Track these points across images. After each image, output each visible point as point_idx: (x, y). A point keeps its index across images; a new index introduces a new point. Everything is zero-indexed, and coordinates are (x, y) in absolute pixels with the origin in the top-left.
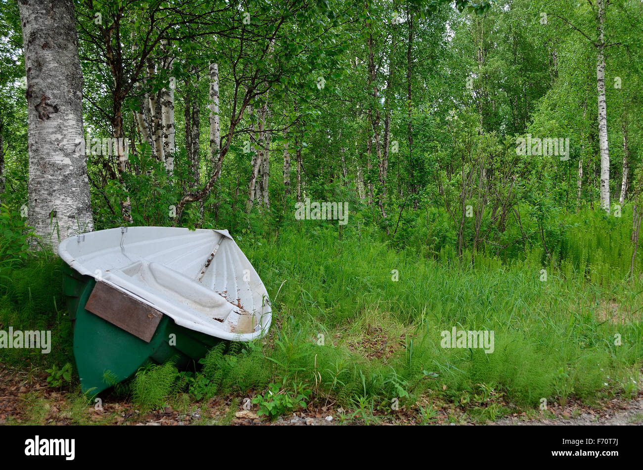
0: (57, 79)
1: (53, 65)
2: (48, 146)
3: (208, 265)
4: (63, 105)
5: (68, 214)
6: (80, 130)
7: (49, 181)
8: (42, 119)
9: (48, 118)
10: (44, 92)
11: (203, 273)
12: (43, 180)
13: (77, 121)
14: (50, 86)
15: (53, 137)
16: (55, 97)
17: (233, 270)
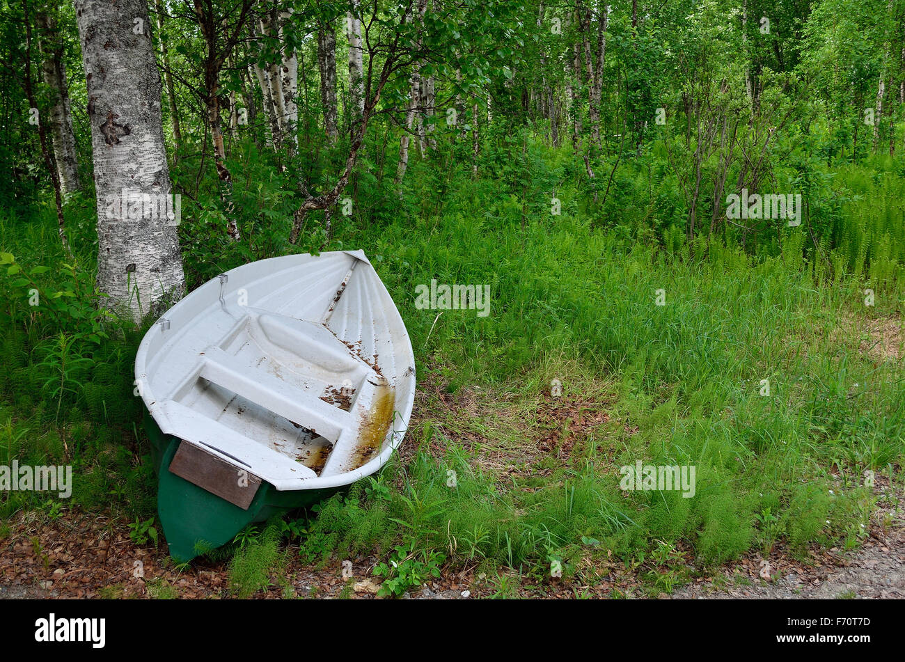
0: (127, 89)
1: (120, 70)
2: (119, 180)
3: (338, 298)
4: (134, 124)
5: (150, 267)
6: (160, 153)
7: (123, 225)
8: (110, 144)
9: (118, 142)
10: (110, 108)
11: (331, 310)
12: (115, 223)
13: (156, 142)
14: (118, 100)
15: (126, 167)
16: (125, 113)
17: (370, 310)
